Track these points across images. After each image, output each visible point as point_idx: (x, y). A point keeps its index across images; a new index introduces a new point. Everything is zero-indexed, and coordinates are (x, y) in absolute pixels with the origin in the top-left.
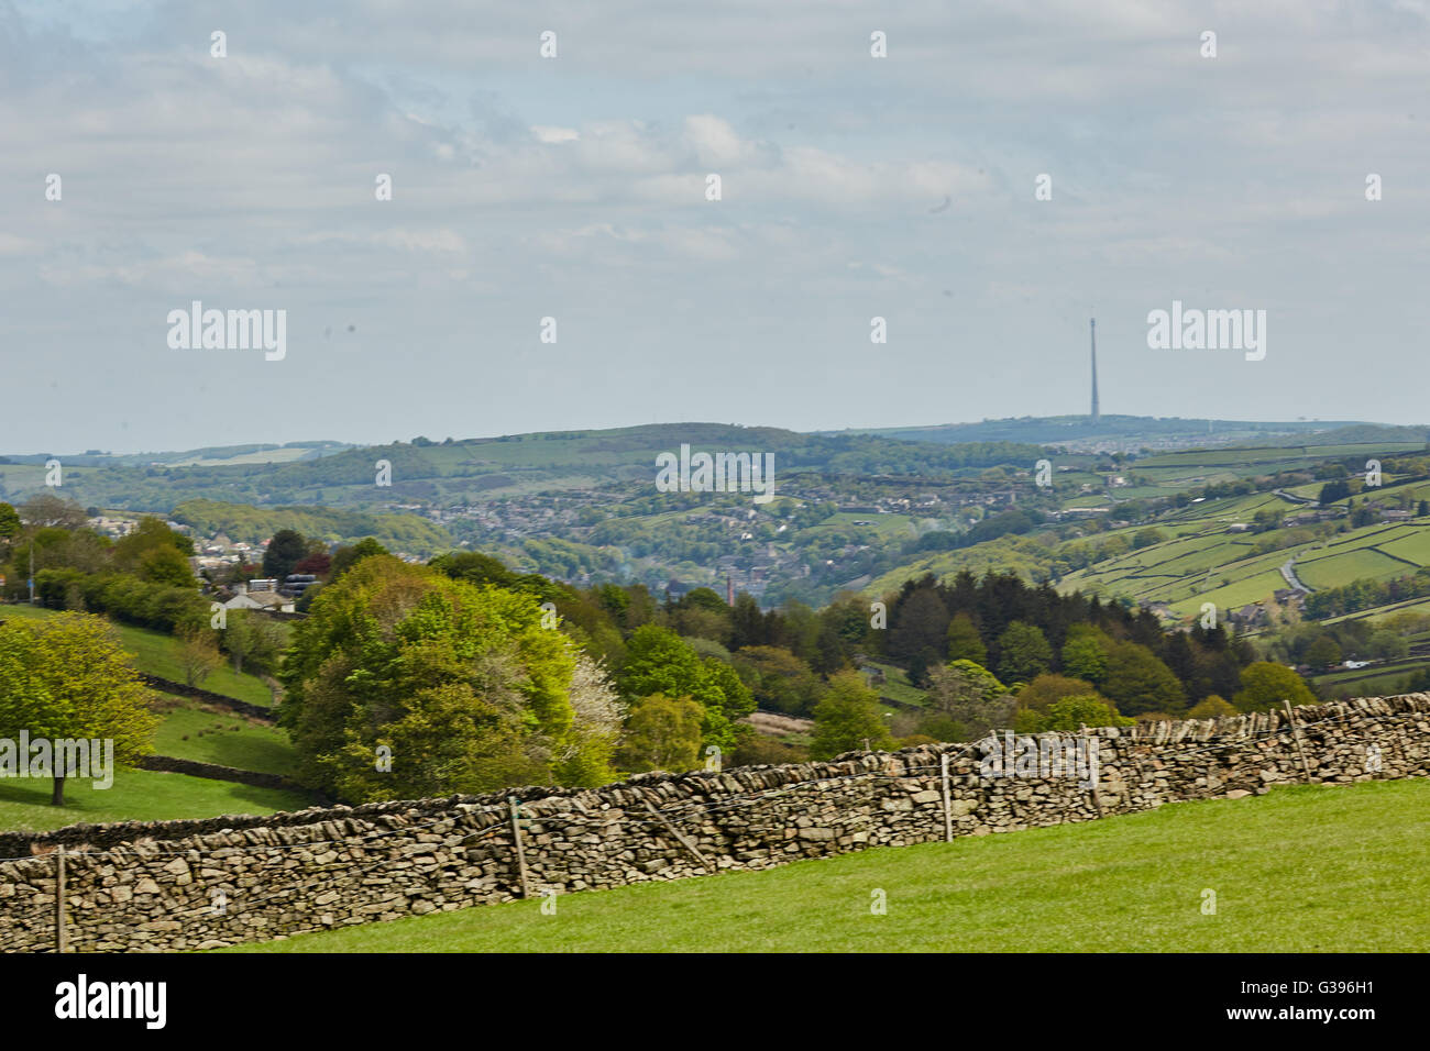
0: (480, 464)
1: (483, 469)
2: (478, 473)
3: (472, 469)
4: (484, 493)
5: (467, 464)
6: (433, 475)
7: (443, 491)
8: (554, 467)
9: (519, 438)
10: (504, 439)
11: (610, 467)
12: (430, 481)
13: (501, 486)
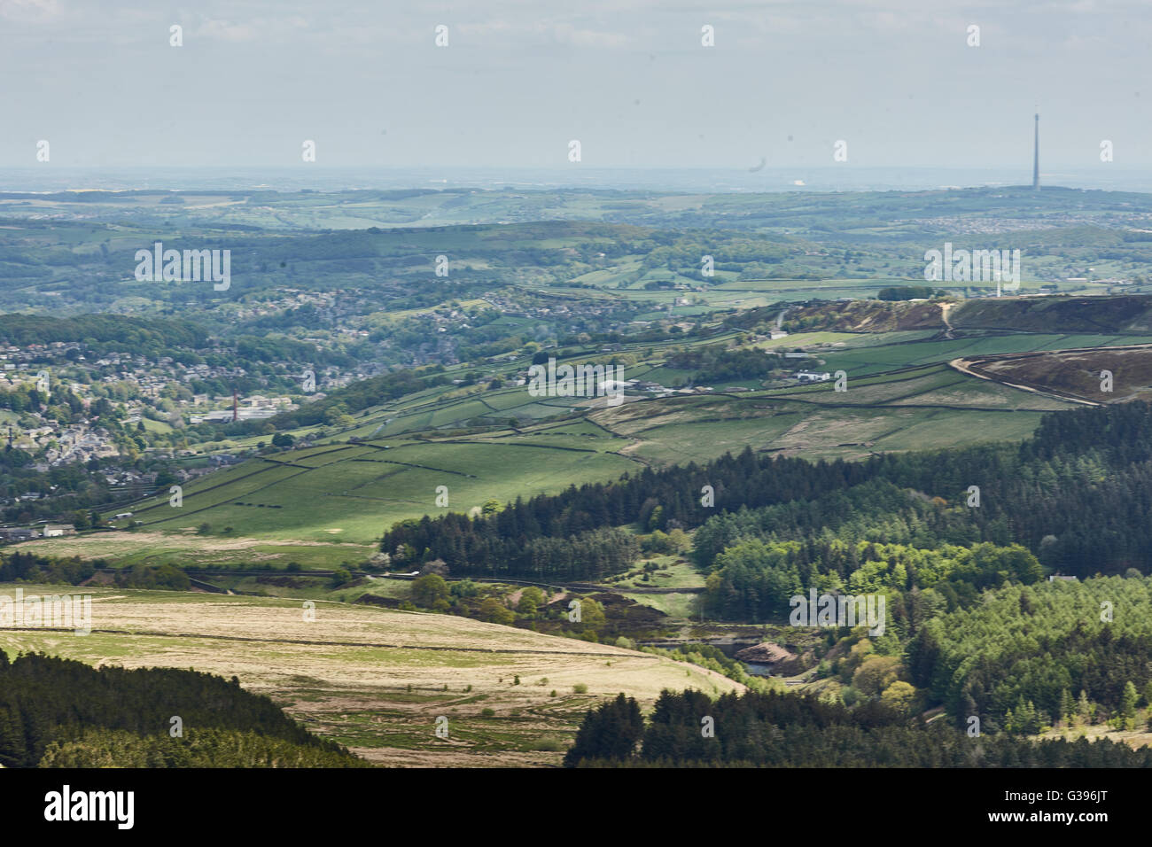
0: (409, 249)
1: (409, 251)
2: (407, 255)
3: (402, 252)
4: (407, 269)
5: (400, 248)
6: (374, 255)
7: (378, 266)
8: (460, 251)
9: (443, 229)
10: (433, 230)
11: (501, 251)
12: (372, 259)
13: (419, 264)
